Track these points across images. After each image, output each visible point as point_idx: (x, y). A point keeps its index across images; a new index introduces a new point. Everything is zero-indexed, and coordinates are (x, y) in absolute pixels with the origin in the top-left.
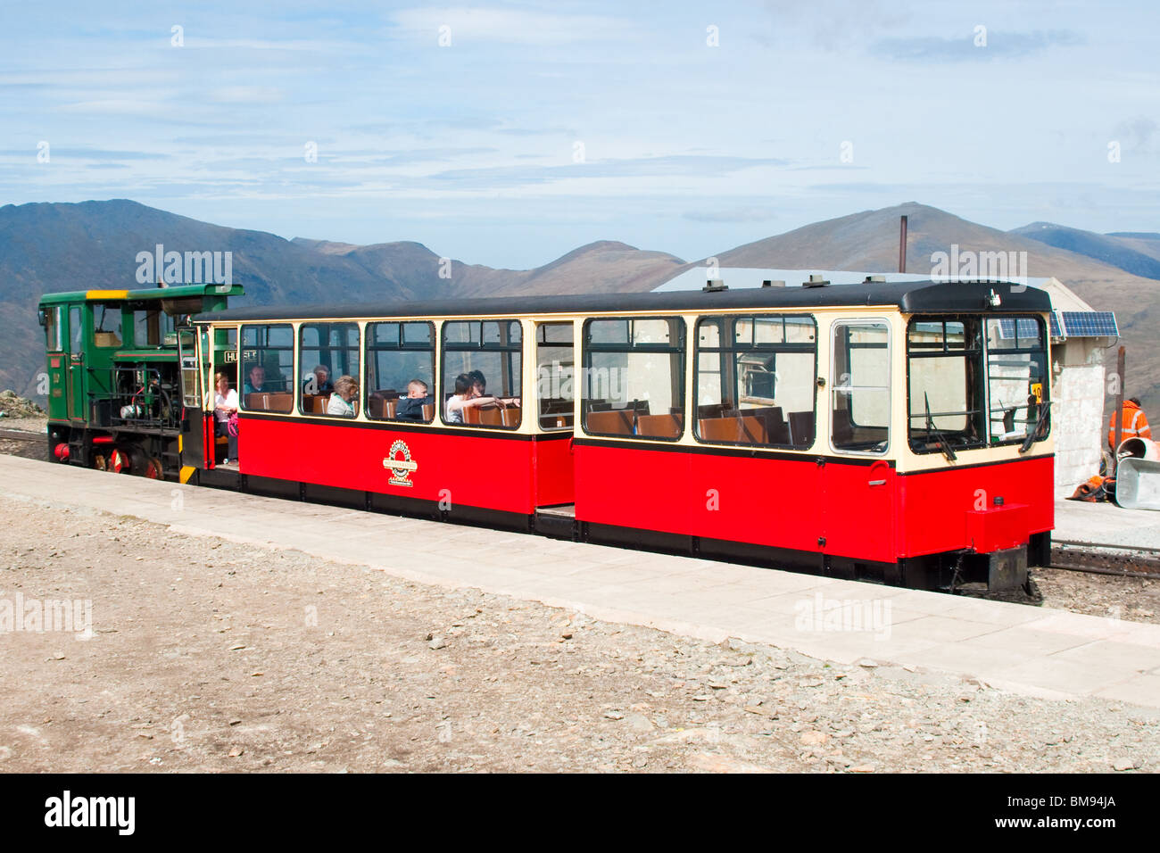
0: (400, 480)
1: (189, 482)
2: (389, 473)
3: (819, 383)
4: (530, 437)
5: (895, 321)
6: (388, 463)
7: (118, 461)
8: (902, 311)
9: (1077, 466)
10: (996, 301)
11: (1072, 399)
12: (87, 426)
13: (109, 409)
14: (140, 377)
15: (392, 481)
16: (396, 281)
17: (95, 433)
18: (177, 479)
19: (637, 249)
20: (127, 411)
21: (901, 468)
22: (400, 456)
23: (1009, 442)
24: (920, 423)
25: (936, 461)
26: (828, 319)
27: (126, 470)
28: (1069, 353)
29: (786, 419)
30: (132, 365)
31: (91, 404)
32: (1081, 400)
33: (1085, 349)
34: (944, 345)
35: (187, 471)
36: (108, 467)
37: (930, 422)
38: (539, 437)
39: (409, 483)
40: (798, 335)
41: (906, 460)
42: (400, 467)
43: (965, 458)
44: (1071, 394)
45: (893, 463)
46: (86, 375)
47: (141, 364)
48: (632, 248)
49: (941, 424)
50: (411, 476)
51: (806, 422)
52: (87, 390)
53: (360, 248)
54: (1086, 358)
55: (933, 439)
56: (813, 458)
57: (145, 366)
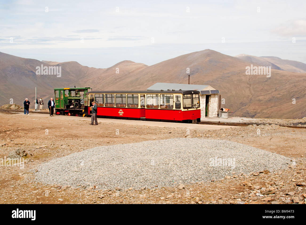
0: (121, 115)
1: (84, 117)
2: (119, 114)
3: (174, 102)
4: (139, 109)
5: (181, 95)
6: (119, 113)
7: (70, 114)
8: (182, 94)
9: (214, 112)
10: (193, 93)
11: (213, 103)
12: (64, 109)
13: (68, 107)
14: (73, 101)
15: (120, 115)
16: (70, 72)
17: (65, 110)
18: (82, 116)
19: (135, 62)
20: (71, 107)
21: (182, 111)
22: (121, 112)
23: (195, 108)
24: (184, 106)
25: (186, 110)
26: (175, 95)
27: (71, 115)
28: (212, 96)
29: (171, 106)
30: (72, 99)
31: (65, 106)
32: (214, 103)
33: (214, 95)
34: (187, 97)
35: (84, 115)
36: (68, 115)
37: (185, 106)
38: (141, 109)
39: (122, 115)
40: (172, 96)
41: (183, 110)
42: (121, 113)
43: (189, 110)
44: (212, 102)
45: (181, 110)
46: (64, 101)
47: (73, 99)
48: (134, 62)
49: (187, 106)
50: (123, 114)
51: (173, 106)
52: (64, 103)
53: (60, 63)
54: (215, 96)
55: (186, 108)
56: (173, 110)
57: (74, 100)
